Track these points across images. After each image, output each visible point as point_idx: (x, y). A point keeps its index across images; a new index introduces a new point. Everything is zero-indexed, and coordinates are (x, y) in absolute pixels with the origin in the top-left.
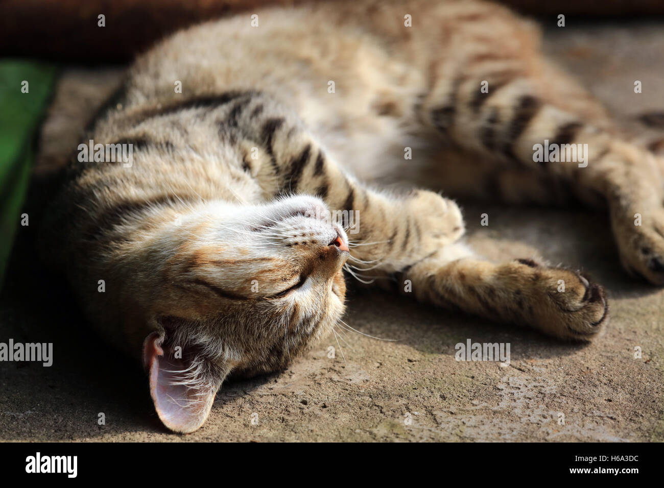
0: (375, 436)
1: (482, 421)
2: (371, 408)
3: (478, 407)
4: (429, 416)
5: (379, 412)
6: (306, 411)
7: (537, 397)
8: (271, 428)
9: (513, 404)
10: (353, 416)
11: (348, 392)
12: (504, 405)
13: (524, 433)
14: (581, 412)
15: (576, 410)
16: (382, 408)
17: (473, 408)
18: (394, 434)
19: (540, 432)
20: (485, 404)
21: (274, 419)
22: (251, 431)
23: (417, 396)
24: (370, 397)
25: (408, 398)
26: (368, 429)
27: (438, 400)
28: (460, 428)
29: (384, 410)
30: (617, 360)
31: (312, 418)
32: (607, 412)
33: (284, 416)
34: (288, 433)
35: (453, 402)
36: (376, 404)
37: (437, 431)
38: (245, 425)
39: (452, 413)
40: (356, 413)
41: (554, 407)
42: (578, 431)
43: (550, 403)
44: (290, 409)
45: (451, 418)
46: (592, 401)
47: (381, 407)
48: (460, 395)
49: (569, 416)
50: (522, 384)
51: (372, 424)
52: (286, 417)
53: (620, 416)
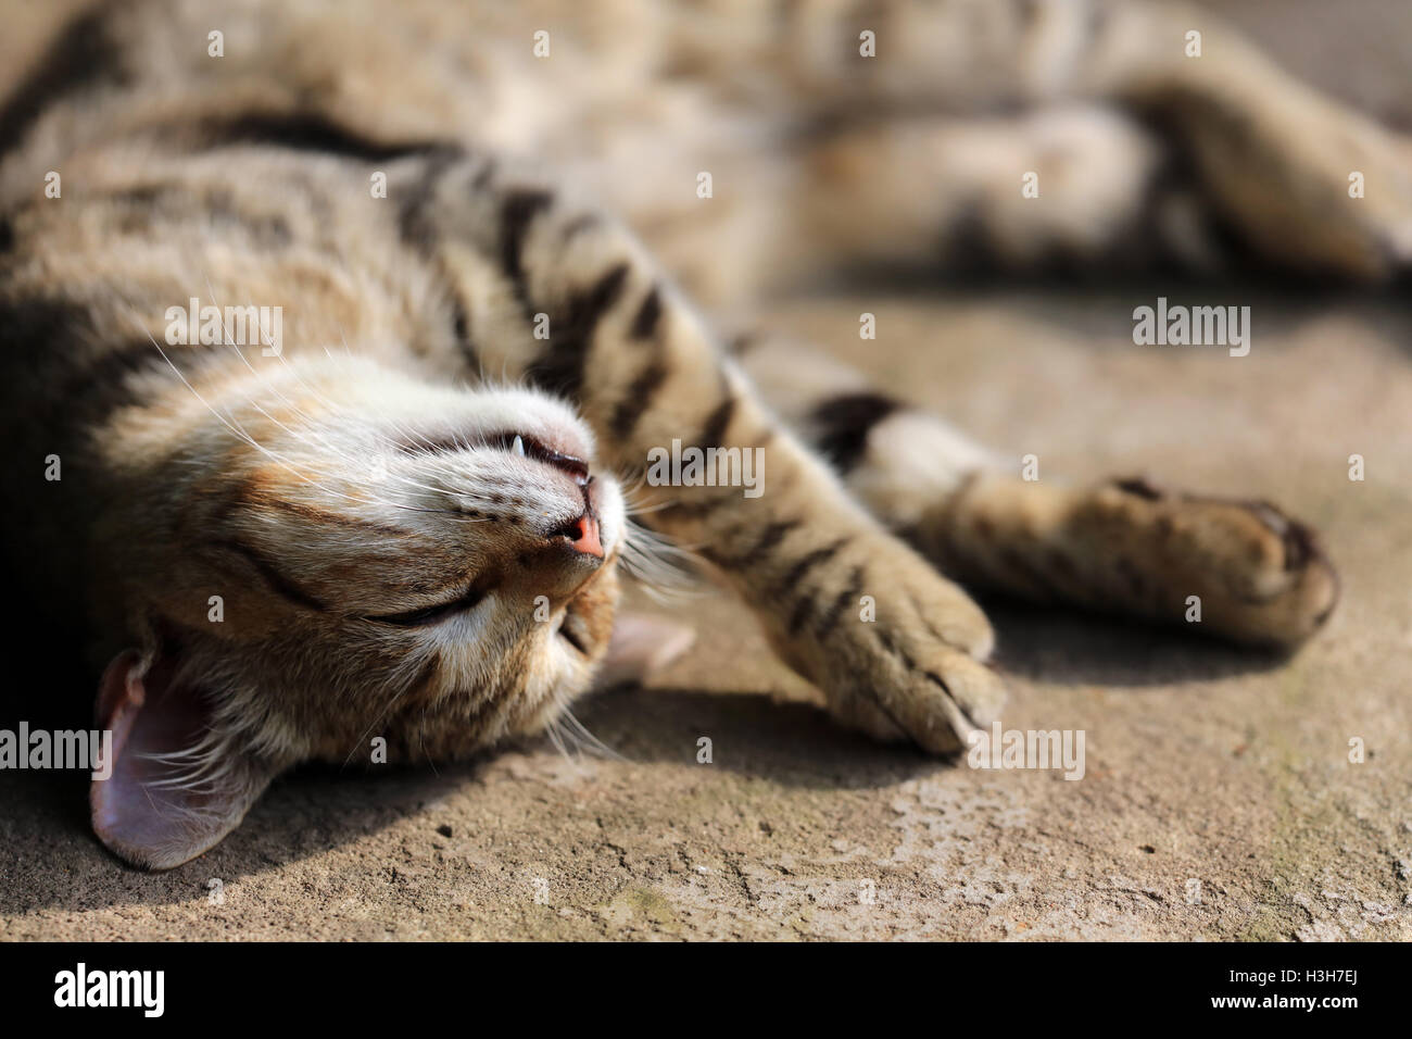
0: (605, 926)
1: (853, 895)
2: (597, 851)
3: (846, 859)
4: (730, 876)
5: (617, 863)
6: (448, 854)
7: (983, 835)
8: (365, 896)
9: (928, 853)
10: (557, 871)
11: (547, 808)
12: (905, 853)
13: (949, 929)
14: (1083, 877)
15: (1071, 873)
16: (624, 853)
17: (834, 859)
18: (650, 921)
19: (987, 928)
20: (861, 851)
21: (374, 873)
22: (318, 902)
23: (706, 824)
24: (599, 821)
25: (686, 830)
26: (589, 909)
27: (755, 836)
28: (802, 910)
29: (628, 859)
30: (1170, 746)
31: (462, 874)
32: (1144, 882)
33: (397, 864)
34: (403, 910)
35: (789, 842)
36: (612, 842)
37: (748, 918)
38: (305, 884)
39: (785, 872)
40: (564, 863)
41: (1022, 864)
42: (1074, 927)
43: (1013, 850)
44: (412, 848)
45: (782, 885)
46: (1110, 850)
47: (622, 849)
48: (806, 826)
49: (1055, 888)
50: (949, 800)
51: (600, 894)
52: (402, 869)
53: (1173, 891)
